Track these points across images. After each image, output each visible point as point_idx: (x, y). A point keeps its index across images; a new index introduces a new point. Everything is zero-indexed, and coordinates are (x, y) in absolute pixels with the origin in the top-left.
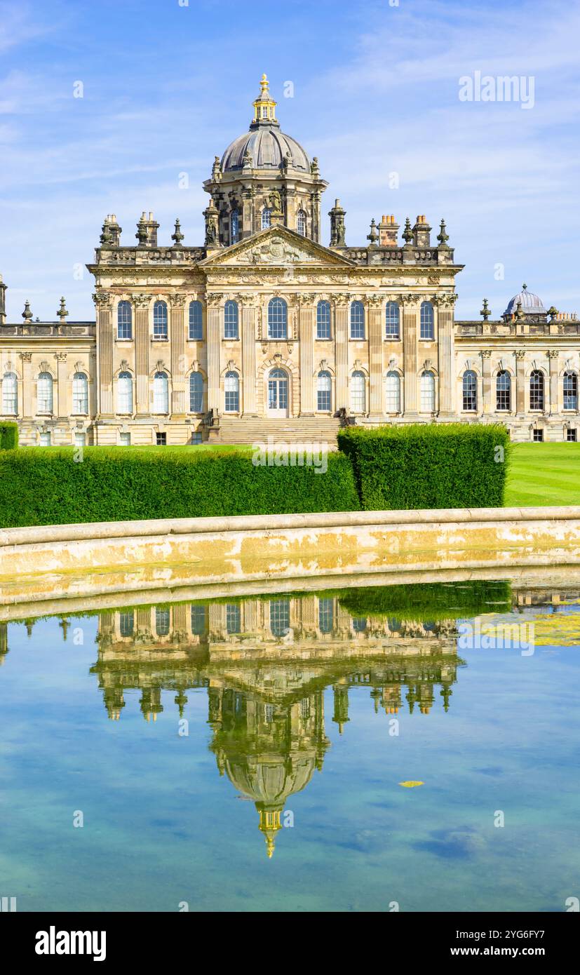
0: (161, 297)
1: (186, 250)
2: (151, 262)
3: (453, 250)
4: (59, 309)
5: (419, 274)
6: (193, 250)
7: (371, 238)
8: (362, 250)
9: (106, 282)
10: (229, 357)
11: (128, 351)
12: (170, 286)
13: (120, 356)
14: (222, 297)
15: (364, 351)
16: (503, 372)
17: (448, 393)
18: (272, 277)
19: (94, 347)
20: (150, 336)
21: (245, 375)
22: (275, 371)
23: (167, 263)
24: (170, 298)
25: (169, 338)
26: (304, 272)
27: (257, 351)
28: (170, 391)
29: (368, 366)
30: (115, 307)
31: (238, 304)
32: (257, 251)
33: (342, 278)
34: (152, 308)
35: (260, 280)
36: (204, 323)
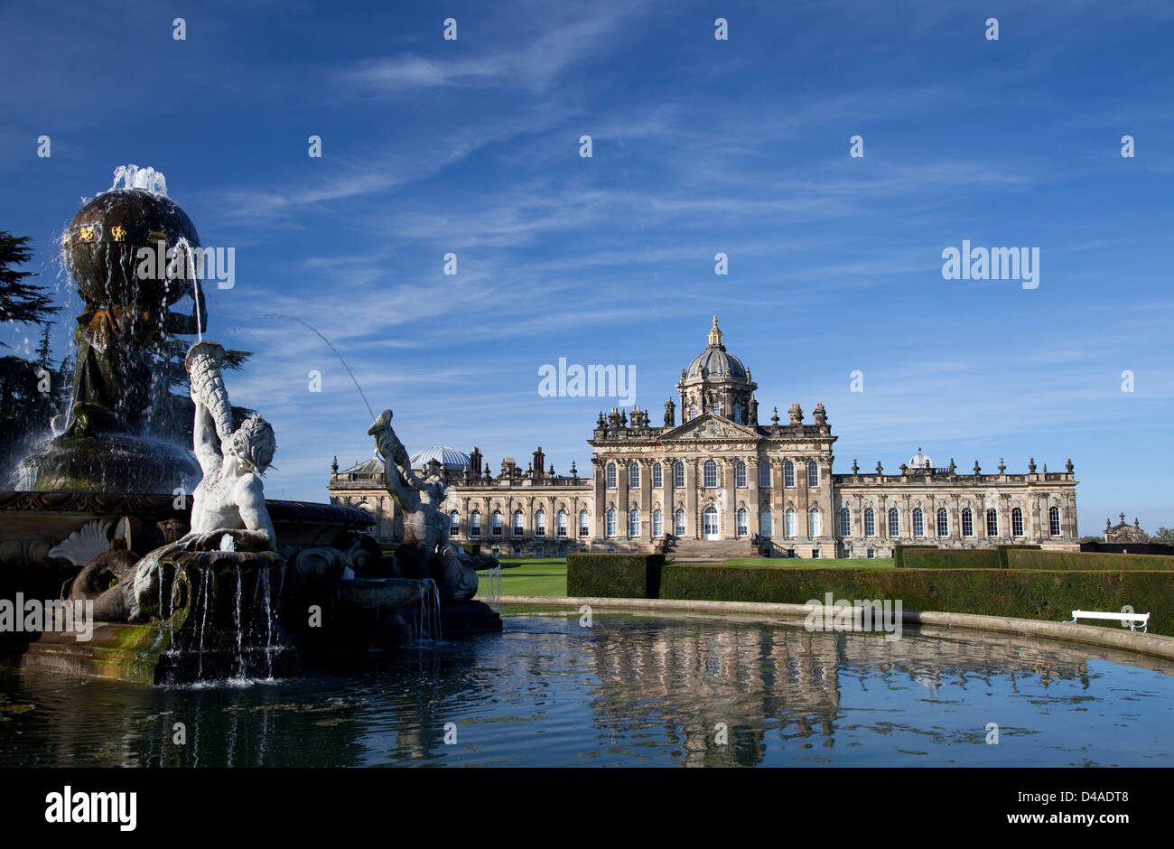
0: (634, 460)
1: (651, 429)
2: (630, 438)
3: (830, 427)
4: (572, 468)
5: (806, 442)
6: (655, 429)
7: (776, 418)
8: (769, 427)
9: (601, 451)
10: (678, 499)
11: (614, 495)
12: (641, 453)
13: (608, 499)
14: (675, 460)
15: (769, 495)
16: (869, 509)
17: (829, 525)
18: (707, 447)
19: (593, 494)
20: (628, 486)
21: (689, 511)
22: (709, 508)
23: (639, 438)
24: (641, 460)
25: (640, 486)
26: (728, 442)
27: (697, 495)
28: (640, 522)
29: (772, 505)
30: (606, 468)
31: (685, 464)
32: (697, 429)
33: (754, 446)
34: (630, 468)
35: (699, 447)
36: (662, 476)
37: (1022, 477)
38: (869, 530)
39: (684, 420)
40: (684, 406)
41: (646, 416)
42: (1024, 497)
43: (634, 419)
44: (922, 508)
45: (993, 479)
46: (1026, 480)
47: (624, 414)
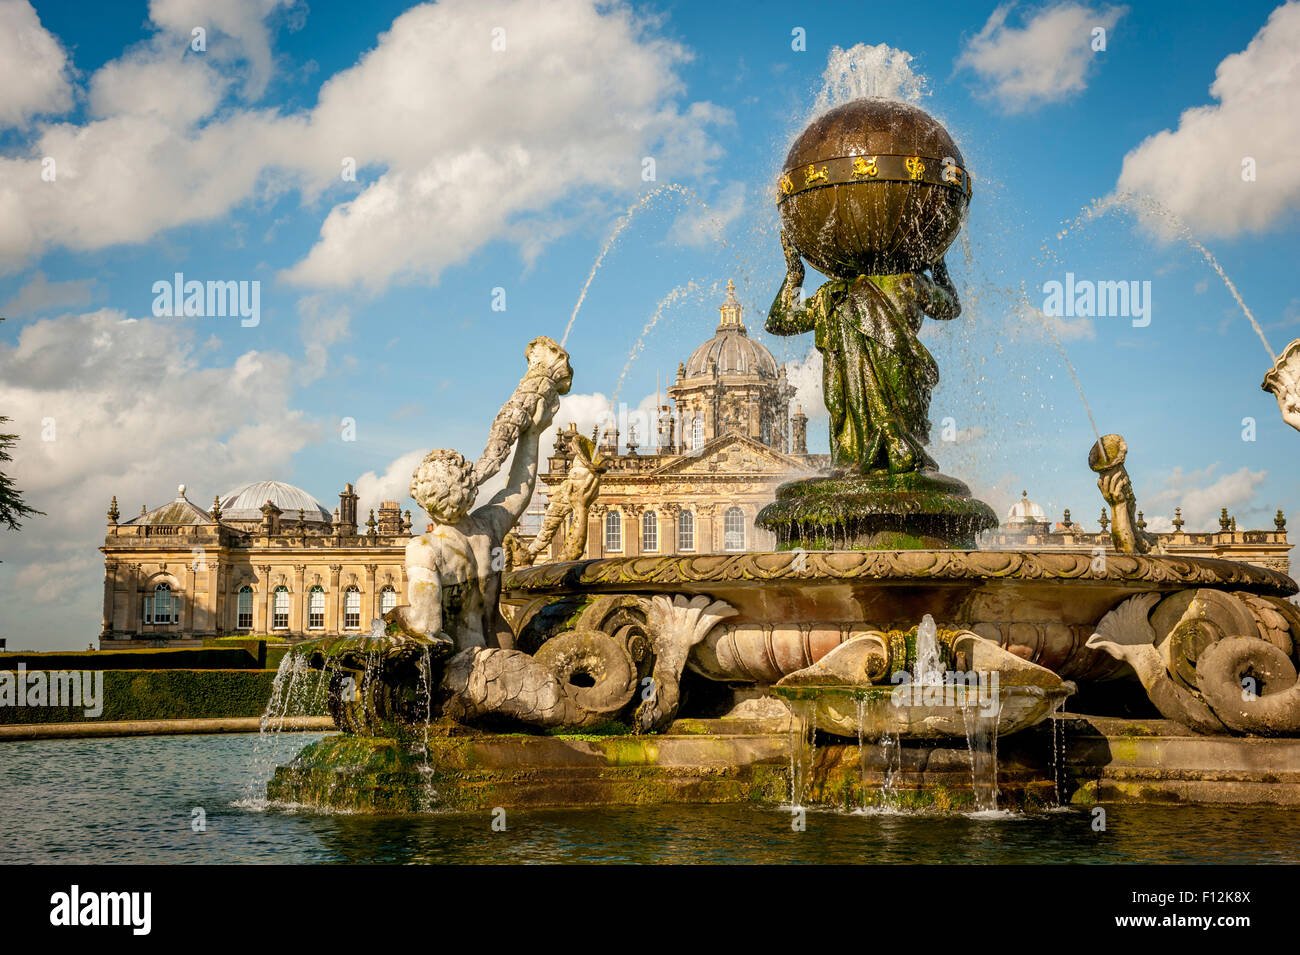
0: (612, 508)
1: (640, 459)
6: (647, 458)
12: (624, 495)
14: (678, 507)
18: (729, 486)
20: (602, 548)
23: (621, 471)
24: (625, 508)
25: (622, 548)
26: (763, 480)
31: (694, 513)
32: (714, 458)
34: (604, 518)
35: (716, 486)
36: (659, 534)
37: (1209, 537)
40: (684, 422)
46: (1215, 541)
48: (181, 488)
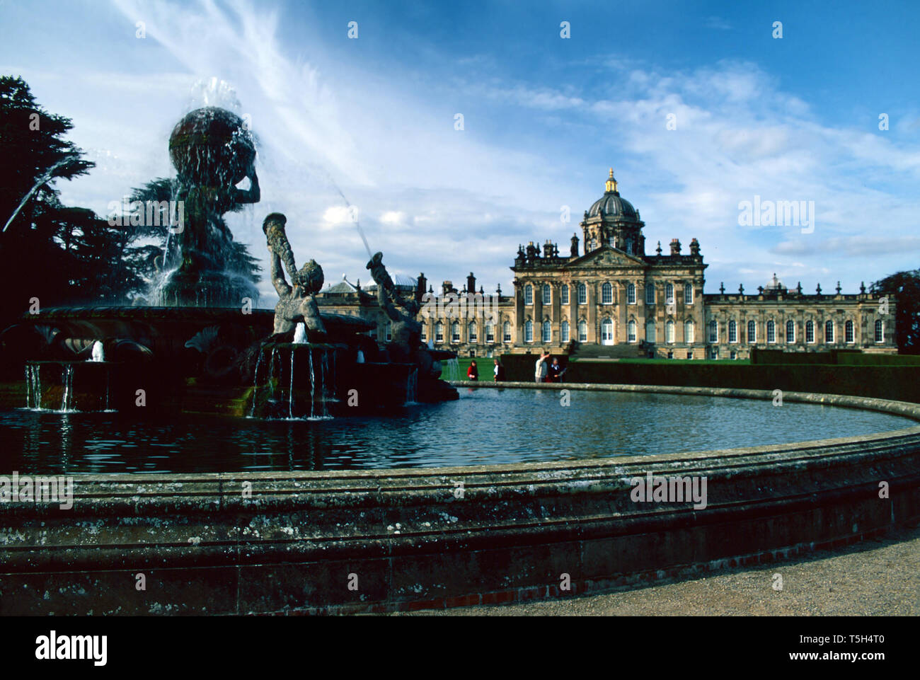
0: (546, 283)
1: (560, 259)
2: (543, 265)
3: (702, 257)
4: (497, 289)
5: (683, 269)
6: (565, 259)
7: (659, 250)
8: (653, 257)
9: (521, 275)
10: (582, 313)
11: (531, 310)
12: (552, 277)
13: (526, 313)
14: (578, 282)
15: (654, 310)
16: (732, 321)
17: (700, 332)
18: (604, 272)
19: (515, 309)
20: (542, 303)
21: (590, 322)
22: (606, 320)
23: (550, 266)
24: (552, 283)
25: (551, 303)
26: (621, 269)
27: (596, 310)
28: (551, 330)
29: (656, 318)
30: (524, 288)
31: (587, 286)
32: (596, 258)
33: (642, 272)
34: (543, 288)
35: (598, 273)
36: (569, 295)
37: (854, 296)
38: (732, 337)
39: (586, 251)
40: (587, 240)
41: (556, 249)
42: (856, 312)
43: (547, 250)
44: (774, 320)
45: (831, 298)
46: (857, 299)
47: (538, 246)
48: (344, 275)
